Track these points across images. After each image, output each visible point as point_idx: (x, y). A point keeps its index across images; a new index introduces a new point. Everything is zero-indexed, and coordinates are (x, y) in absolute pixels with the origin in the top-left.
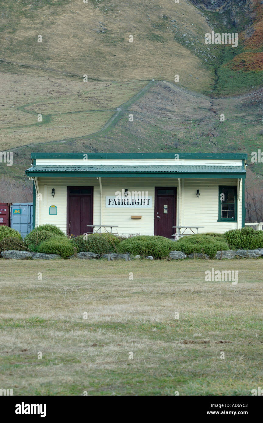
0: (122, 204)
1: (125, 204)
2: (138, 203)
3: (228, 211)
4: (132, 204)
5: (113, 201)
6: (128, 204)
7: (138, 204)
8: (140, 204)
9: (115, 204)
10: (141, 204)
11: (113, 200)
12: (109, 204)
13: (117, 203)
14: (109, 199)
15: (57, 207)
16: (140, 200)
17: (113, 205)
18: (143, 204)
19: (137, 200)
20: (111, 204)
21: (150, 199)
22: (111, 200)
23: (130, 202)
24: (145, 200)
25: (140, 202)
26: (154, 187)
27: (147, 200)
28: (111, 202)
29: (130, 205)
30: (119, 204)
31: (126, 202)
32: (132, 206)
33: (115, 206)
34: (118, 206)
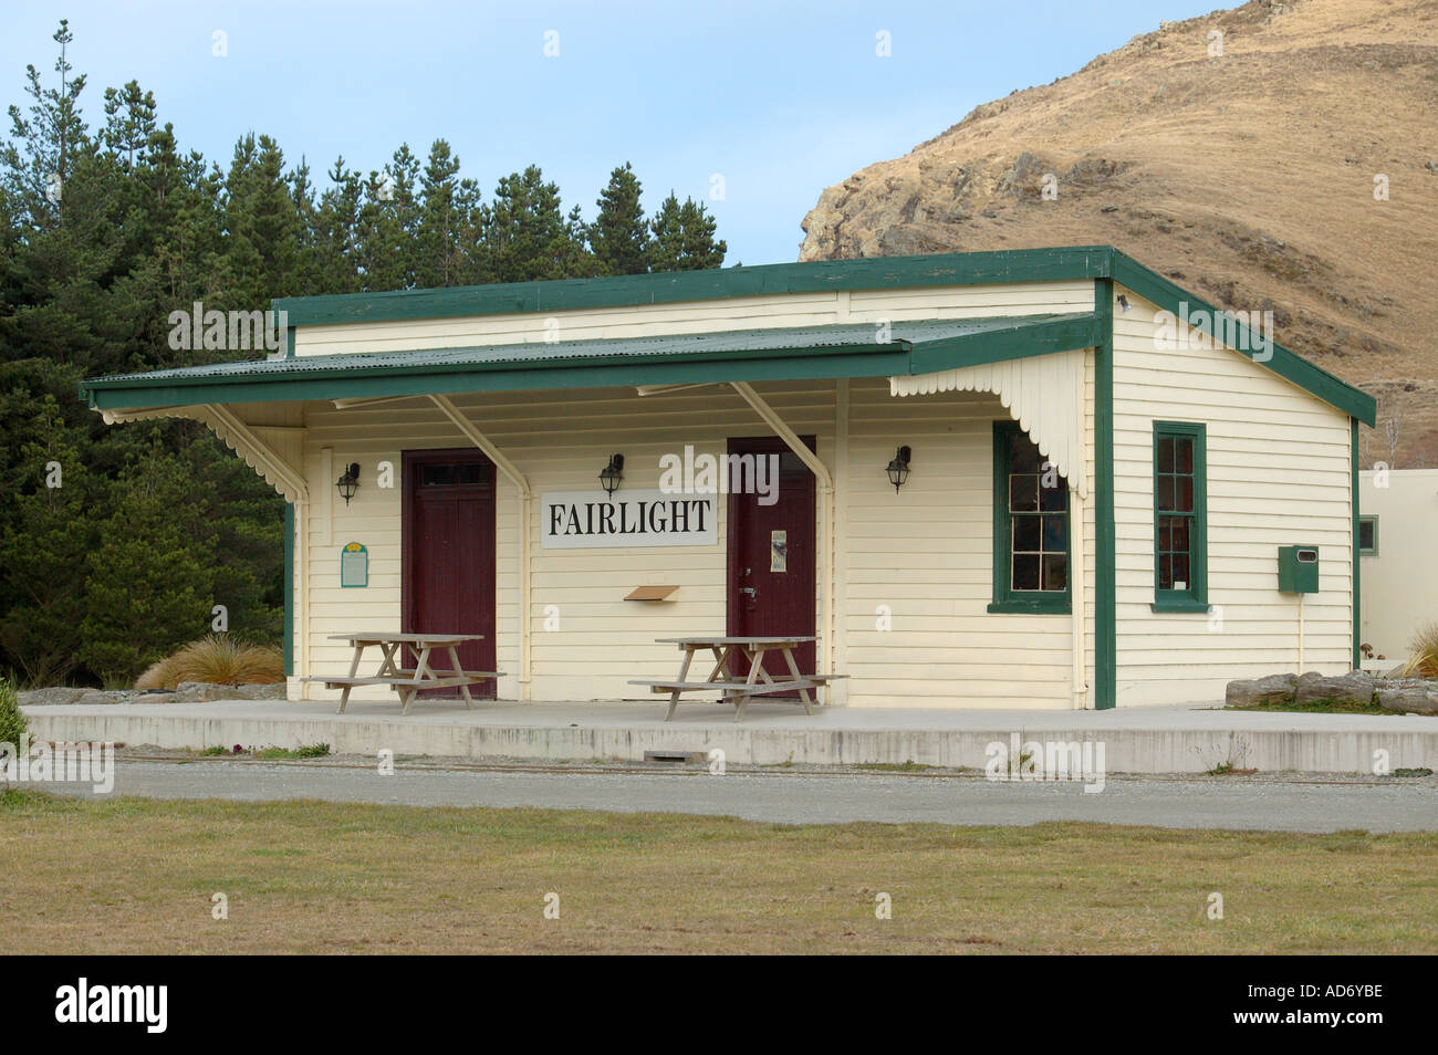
0: (602, 531)
1: (612, 531)
2: (663, 521)
3: (1041, 553)
4: (638, 528)
5: (566, 518)
6: (623, 531)
7: (663, 528)
8: (669, 525)
9: (573, 529)
10: (675, 529)
11: (569, 510)
12: (553, 532)
13: (584, 525)
14: (553, 507)
15: (368, 548)
16: (669, 507)
17: (567, 533)
18: (680, 525)
19: (658, 508)
20: (560, 529)
21: (708, 502)
22: (559, 510)
23: (633, 517)
24: (690, 505)
25: (668, 516)
26: (726, 440)
27: (697, 505)
28: (559, 519)
29: (633, 531)
30: (590, 531)
31: (616, 521)
32: (638, 538)
33: (573, 540)
34: (585, 540)
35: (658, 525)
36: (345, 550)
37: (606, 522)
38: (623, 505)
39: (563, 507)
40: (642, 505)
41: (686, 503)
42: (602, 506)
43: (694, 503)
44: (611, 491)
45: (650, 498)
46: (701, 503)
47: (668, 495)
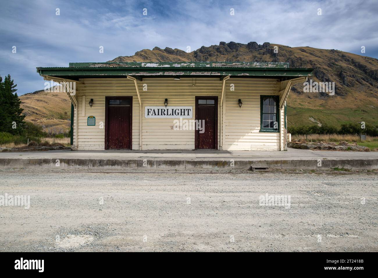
0: (162, 115)
2: (178, 113)
3: (269, 121)
4: (172, 114)
5: (152, 112)
6: (167, 115)
7: (178, 114)
8: (180, 114)
9: (154, 114)
11: (153, 110)
12: (148, 115)
13: (157, 113)
14: (148, 110)
15: (95, 117)
16: (180, 110)
17: (152, 115)
18: (183, 113)
19: (177, 110)
20: (150, 114)
21: (190, 110)
22: (150, 110)
23: (170, 112)
24: (185, 110)
25: (180, 112)
26: (195, 97)
27: (187, 110)
28: (150, 112)
29: (170, 115)
30: (158, 115)
31: (166, 113)
32: (171, 116)
33: (154, 116)
34: (157, 116)
35: (177, 114)
36: (89, 117)
37: (163, 113)
38: (168, 110)
39: (151, 109)
40: (173, 110)
41: (184, 110)
42: (162, 110)
43: (187, 109)
44: (166, 106)
45: (175, 108)
46: (188, 110)
47: (180, 108)
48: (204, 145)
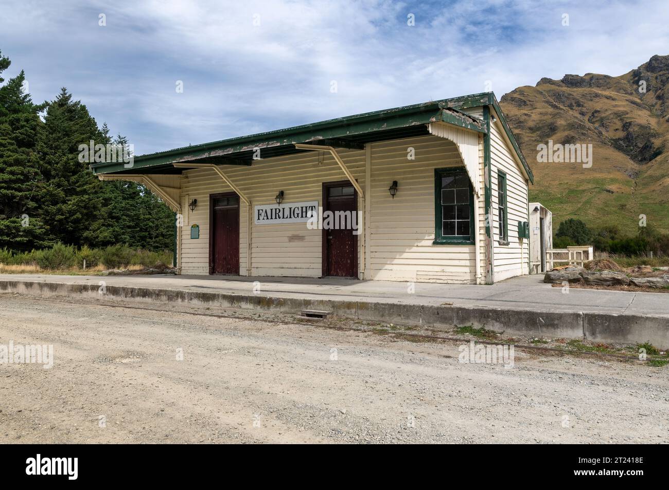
0: (276, 218)
1: (279, 218)
2: (298, 214)
4: (289, 217)
5: (263, 214)
6: (283, 218)
7: (298, 216)
8: (300, 215)
9: (266, 218)
10: (302, 217)
11: (264, 211)
12: (259, 219)
13: (269, 217)
14: (259, 210)
15: (200, 226)
16: (300, 209)
17: (264, 219)
18: (304, 215)
19: (296, 209)
20: (261, 218)
21: (315, 207)
22: (261, 211)
23: (287, 213)
24: (308, 208)
25: (300, 212)
26: (321, 184)
28: (261, 215)
29: (287, 218)
30: (272, 218)
31: (281, 214)
32: (289, 220)
33: (266, 222)
34: (270, 221)
35: (296, 215)
36: (192, 227)
37: (277, 215)
38: (283, 209)
39: (262, 210)
40: (290, 208)
41: (306, 207)
42: (276, 209)
43: (310, 207)
44: (279, 203)
45: (293, 206)
46: (312, 207)
47: (300, 205)
48: (338, 270)
